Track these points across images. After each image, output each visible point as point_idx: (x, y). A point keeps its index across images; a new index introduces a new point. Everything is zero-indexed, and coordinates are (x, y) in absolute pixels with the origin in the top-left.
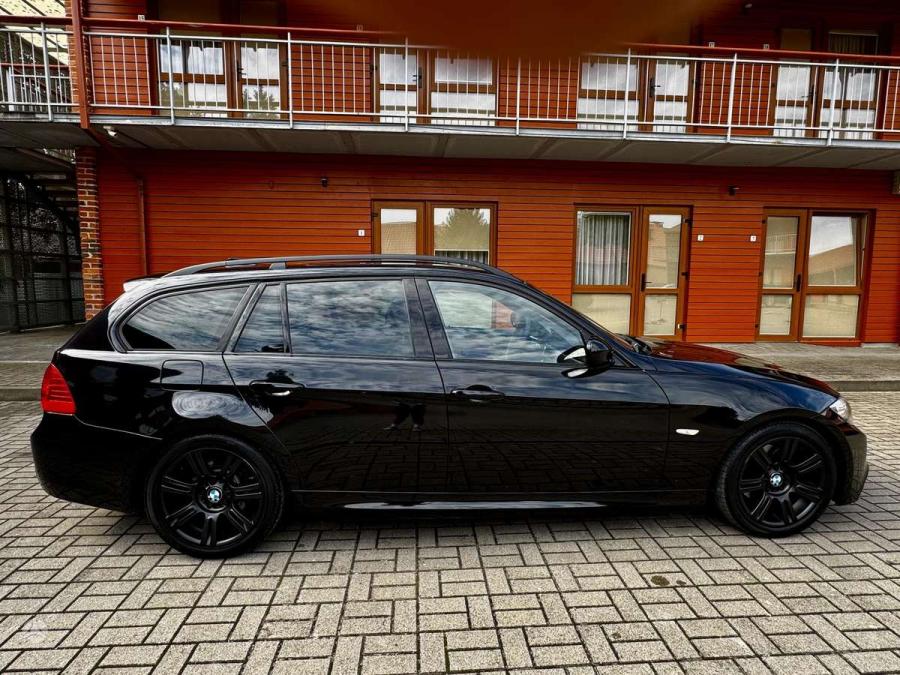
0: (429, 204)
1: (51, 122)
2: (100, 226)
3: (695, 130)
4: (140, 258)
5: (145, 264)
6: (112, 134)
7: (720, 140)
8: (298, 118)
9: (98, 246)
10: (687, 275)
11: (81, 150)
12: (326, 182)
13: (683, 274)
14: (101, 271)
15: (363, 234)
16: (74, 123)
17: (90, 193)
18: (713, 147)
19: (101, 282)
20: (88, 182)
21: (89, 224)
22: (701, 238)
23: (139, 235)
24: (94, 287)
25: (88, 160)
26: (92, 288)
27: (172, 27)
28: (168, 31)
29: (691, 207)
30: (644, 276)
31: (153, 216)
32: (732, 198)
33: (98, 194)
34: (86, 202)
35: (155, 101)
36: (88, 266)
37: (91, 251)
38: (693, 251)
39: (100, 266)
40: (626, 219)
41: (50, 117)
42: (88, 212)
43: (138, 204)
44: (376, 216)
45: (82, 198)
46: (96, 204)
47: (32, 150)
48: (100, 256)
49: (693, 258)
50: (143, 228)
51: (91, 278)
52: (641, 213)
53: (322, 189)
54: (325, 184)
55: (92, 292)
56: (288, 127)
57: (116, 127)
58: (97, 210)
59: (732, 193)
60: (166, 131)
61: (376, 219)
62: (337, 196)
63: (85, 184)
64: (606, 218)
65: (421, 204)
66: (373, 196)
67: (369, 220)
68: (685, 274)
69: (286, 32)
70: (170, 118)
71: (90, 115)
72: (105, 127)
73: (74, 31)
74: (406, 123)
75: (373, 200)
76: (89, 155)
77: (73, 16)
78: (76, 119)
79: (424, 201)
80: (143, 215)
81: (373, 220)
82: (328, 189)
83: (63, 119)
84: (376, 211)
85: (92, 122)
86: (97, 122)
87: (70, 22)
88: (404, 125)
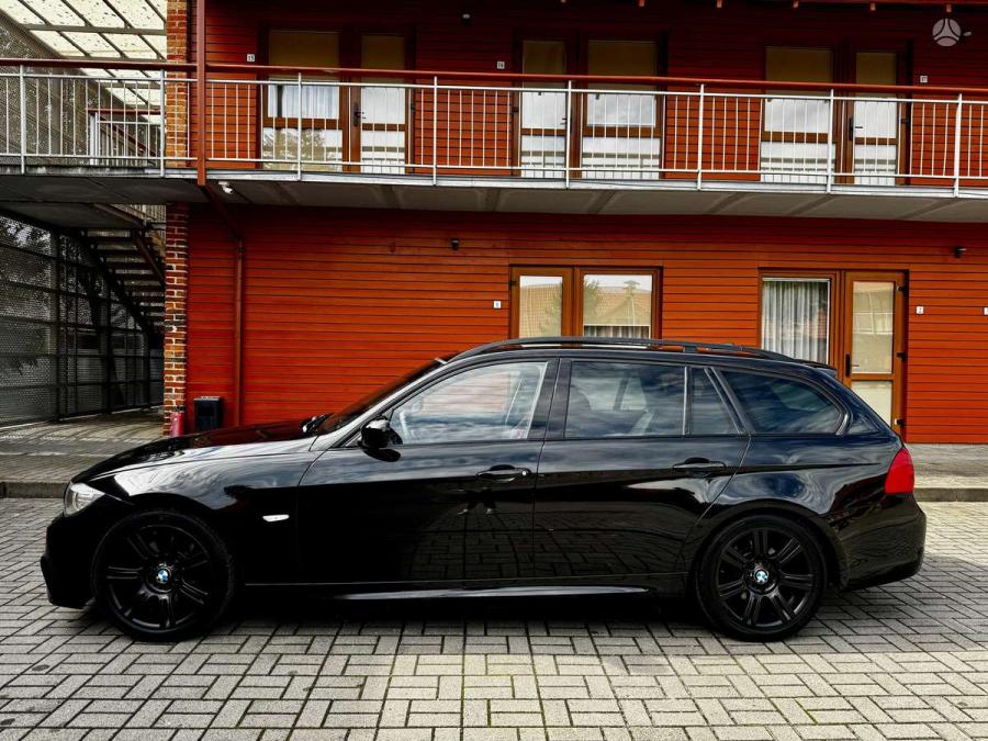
0: (578, 270)
1: (163, 178)
2: (187, 294)
3: (907, 182)
4: (233, 332)
5: (239, 340)
6: (228, 190)
7: (944, 194)
8: (442, 174)
9: (184, 318)
10: (904, 356)
11: (172, 206)
12: (457, 244)
13: (899, 355)
14: (185, 348)
15: (499, 306)
16: (187, 180)
17: (179, 256)
18: (936, 201)
19: (184, 361)
20: (178, 243)
21: (176, 291)
22: (920, 310)
23: (233, 305)
24: (177, 366)
25: (180, 218)
26: (174, 369)
27: (304, 73)
28: (300, 77)
29: (906, 273)
30: (848, 359)
31: (251, 283)
32: (958, 261)
33: (188, 256)
34: (174, 266)
35: (256, 154)
36: (171, 342)
37: (176, 323)
38: (911, 327)
39: (184, 342)
40: (823, 287)
41: (162, 173)
42: (176, 278)
43: (234, 269)
44: (514, 283)
45: (170, 261)
46: (184, 268)
47: (108, 205)
48: (185, 329)
49: (910, 336)
50: (239, 297)
51: (173, 356)
52: (843, 280)
53: (451, 252)
54: (455, 247)
55: (172, 372)
56: (429, 183)
57: (232, 183)
58: (185, 275)
59: (957, 254)
60: (286, 187)
61: (514, 288)
62: (469, 262)
63: (175, 246)
64: (797, 285)
65: (570, 270)
66: (512, 261)
67: (507, 289)
68: (902, 354)
69: (432, 77)
70: (296, 172)
71: (207, 170)
72: (220, 183)
73: (197, 79)
74: (567, 178)
75: (511, 266)
76: (181, 212)
77: (199, 64)
78: (191, 175)
79: (572, 266)
80: (239, 282)
81: (510, 289)
82: (457, 253)
83: (175, 175)
84: (514, 279)
85: (209, 177)
86: (214, 177)
87: (194, 69)
88: (564, 180)
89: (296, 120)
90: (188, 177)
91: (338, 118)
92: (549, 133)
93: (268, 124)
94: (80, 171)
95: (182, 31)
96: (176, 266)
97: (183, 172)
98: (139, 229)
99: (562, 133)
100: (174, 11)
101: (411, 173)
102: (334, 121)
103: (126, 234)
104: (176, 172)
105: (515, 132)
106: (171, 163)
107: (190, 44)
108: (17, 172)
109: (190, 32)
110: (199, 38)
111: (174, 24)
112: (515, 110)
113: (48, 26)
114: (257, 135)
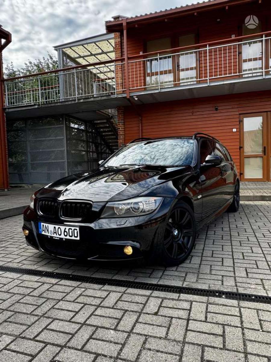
0: (269, 113)
1: (116, 98)
2: (125, 137)
6: (136, 99)
8: (211, 80)
15: (235, 131)
16: (123, 97)
17: (122, 124)
20: (122, 120)
21: (121, 136)
25: (122, 112)
27: (160, 53)
28: (158, 55)
31: (144, 131)
33: (124, 124)
34: (120, 128)
35: (145, 85)
41: (116, 96)
42: (121, 132)
43: (139, 127)
45: (119, 126)
46: (124, 128)
53: (215, 112)
54: (216, 109)
56: (206, 85)
57: (137, 96)
58: (124, 131)
61: (241, 123)
63: (120, 121)
65: (265, 113)
66: (240, 112)
67: (238, 124)
69: (206, 45)
70: (158, 89)
71: (130, 93)
72: (134, 97)
73: (125, 62)
74: (264, 74)
75: (240, 114)
76: (122, 109)
77: (125, 57)
78: (124, 95)
79: (267, 112)
80: (141, 131)
81: (240, 124)
82: (218, 111)
83: (120, 96)
84: (241, 119)
85: (130, 95)
86: (132, 95)
87: (124, 59)
88: (262, 75)
89: (158, 72)
90: (124, 96)
91: (172, 69)
92: (255, 59)
93: (148, 75)
94: (92, 99)
95: (119, 49)
96: (121, 128)
97: (122, 95)
98: (109, 118)
99: (261, 59)
100: (117, 42)
101: (199, 82)
102: (171, 70)
103: (105, 121)
104: (120, 95)
105: (240, 61)
106: (118, 93)
107: (122, 52)
108: (75, 102)
109: (122, 48)
110: (125, 50)
111: (117, 47)
112: (240, 53)
113: (80, 57)
114: (145, 80)
